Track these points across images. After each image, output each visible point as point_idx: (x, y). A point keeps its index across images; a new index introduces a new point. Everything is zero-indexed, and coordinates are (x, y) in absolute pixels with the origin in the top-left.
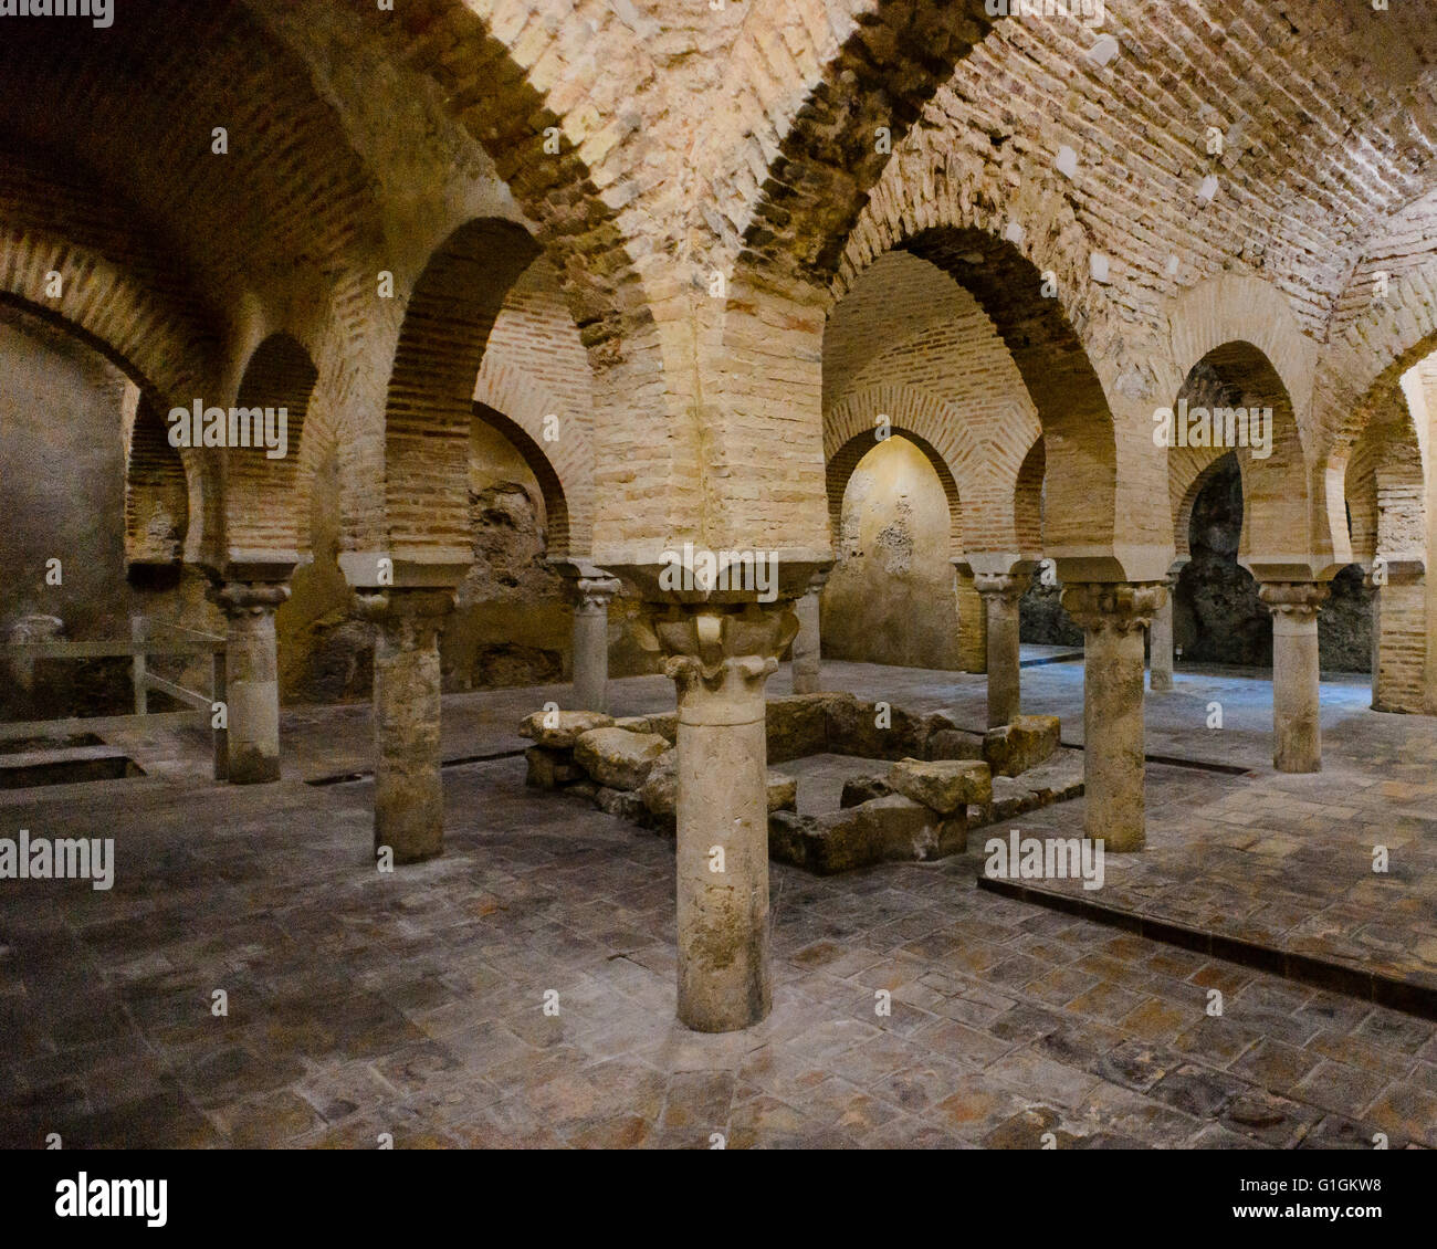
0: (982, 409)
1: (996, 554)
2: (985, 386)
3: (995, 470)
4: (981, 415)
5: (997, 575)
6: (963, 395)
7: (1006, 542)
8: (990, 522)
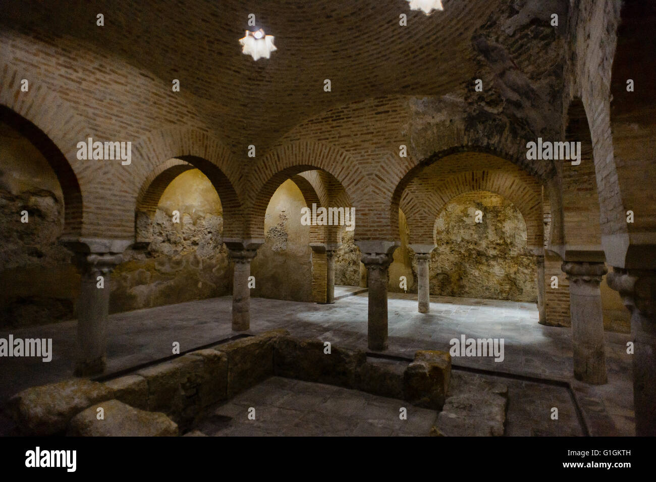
0: (369, 155)
1: (377, 241)
2: (371, 142)
3: (377, 191)
4: (368, 159)
5: (377, 254)
6: (356, 147)
7: (384, 234)
8: (374, 222)
